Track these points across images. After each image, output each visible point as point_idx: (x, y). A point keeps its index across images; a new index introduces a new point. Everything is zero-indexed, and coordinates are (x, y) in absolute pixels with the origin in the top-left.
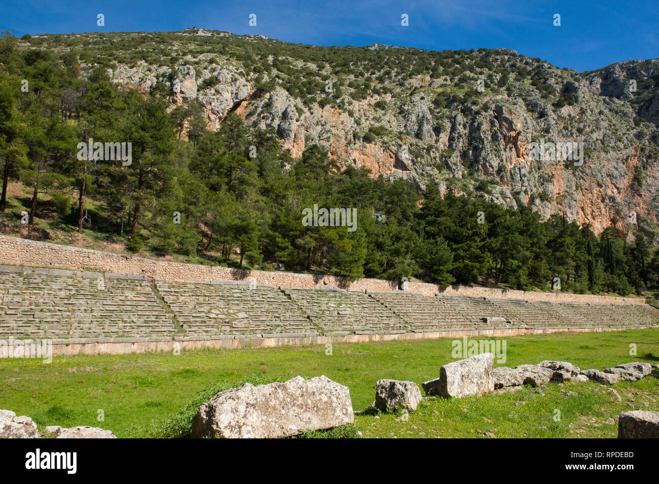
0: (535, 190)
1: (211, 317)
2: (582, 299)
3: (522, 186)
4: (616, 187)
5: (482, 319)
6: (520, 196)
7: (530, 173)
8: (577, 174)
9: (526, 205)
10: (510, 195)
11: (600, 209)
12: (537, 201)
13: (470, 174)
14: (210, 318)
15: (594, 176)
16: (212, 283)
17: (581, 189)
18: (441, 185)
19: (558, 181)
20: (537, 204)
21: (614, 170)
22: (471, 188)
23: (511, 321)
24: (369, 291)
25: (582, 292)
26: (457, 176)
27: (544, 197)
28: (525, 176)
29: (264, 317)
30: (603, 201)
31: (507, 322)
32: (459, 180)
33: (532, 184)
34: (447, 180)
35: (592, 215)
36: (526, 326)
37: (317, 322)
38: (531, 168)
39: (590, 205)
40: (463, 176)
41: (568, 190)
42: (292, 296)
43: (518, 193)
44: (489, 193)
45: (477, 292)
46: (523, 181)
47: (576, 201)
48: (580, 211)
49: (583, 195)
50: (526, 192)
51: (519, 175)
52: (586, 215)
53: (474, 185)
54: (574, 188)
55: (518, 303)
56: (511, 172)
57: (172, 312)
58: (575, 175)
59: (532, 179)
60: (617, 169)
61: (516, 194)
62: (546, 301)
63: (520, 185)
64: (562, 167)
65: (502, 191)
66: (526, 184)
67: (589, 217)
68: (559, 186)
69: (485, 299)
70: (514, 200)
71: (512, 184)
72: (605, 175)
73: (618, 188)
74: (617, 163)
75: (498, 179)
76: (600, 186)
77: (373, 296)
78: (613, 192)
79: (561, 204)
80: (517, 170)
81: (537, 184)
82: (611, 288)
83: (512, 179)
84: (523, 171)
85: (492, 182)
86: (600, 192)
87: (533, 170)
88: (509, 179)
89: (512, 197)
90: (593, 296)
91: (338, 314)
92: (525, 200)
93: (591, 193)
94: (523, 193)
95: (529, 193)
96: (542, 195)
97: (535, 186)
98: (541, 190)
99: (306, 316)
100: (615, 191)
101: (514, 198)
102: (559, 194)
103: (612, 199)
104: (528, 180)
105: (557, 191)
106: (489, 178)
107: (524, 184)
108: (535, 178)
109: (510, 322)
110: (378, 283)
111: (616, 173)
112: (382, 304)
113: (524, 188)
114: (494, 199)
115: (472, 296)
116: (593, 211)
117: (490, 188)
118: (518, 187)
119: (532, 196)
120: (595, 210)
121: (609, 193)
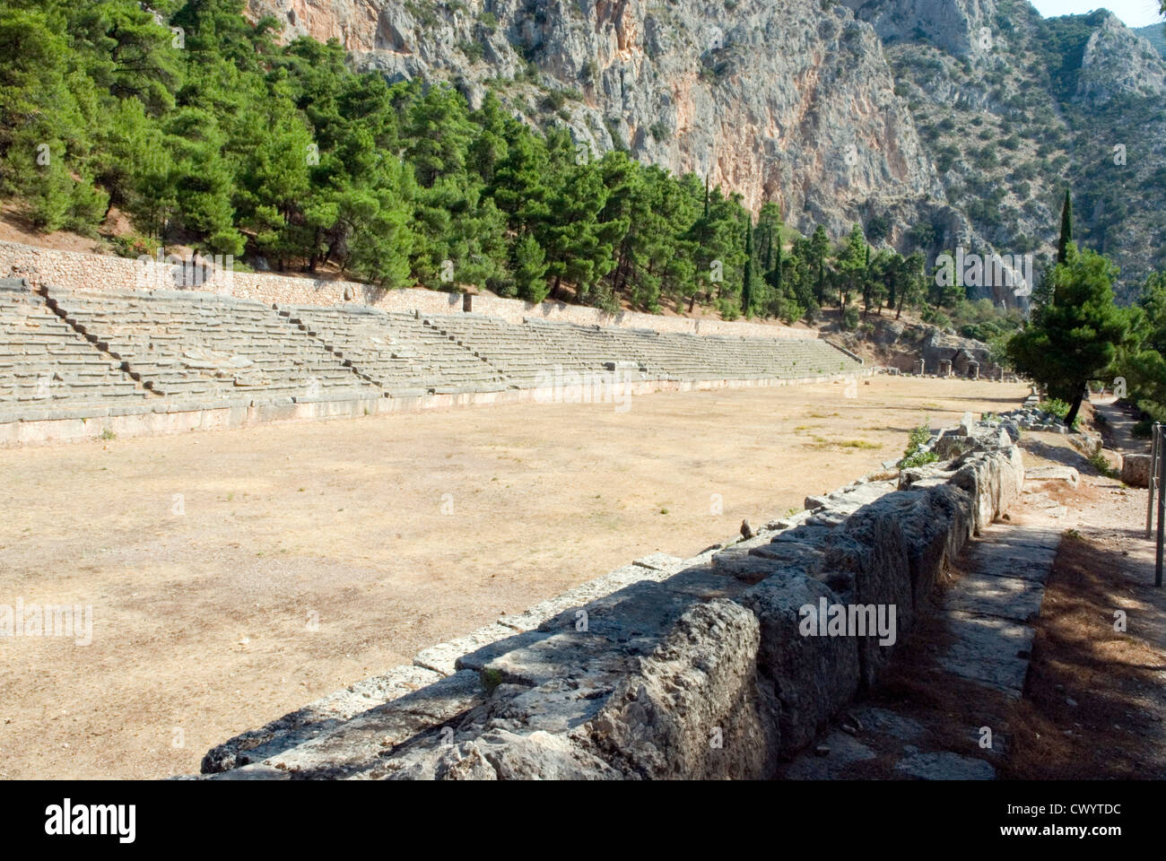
0: (645, 119)
1: (191, 365)
2: (734, 329)
3: (624, 108)
4: (778, 124)
5: (606, 365)
6: (620, 129)
7: (640, 81)
8: (717, 93)
9: (629, 148)
10: (602, 125)
11: (749, 163)
12: (649, 141)
13: (530, 74)
14: (187, 367)
15: (746, 100)
16: (154, 296)
17: (722, 123)
18: (476, 91)
19: (686, 103)
20: (649, 148)
21: (779, 92)
22: (533, 104)
23: (647, 367)
24: (423, 313)
25: (733, 318)
26: (504, 75)
27: (659, 133)
28: (630, 88)
29: (278, 364)
30: (755, 150)
31: (641, 370)
32: (508, 85)
33: (641, 106)
34: (487, 82)
35: (735, 172)
36: (667, 376)
37: (366, 373)
38: (641, 75)
39: (733, 156)
40: (517, 76)
41: (701, 123)
42: (303, 323)
43: (617, 122)
44: (565, 117)
45: (584, 315)
46: (626, 101)
47: (711, 145)
48: (717, 166)
49: (725, 136)
50: (630, 120)
51: (619, 86)
52: (725, 174)
53: (536, 97)
54: (711, 120)
55: (646, 335)
56: (605, 78)
57: (115, 356)
58: (714, 95)
59: (643, 95)
60: (783, 90)
61: (613, 123)
62: (686, 332)
63: (619, 105)
64: (695, 76)
65: (589, 115)
66: (631, 104)
67: (730, 178)
68: (688, 113)
69: (598, 328)
70: (609, 136)
71: (606, 103)
72: (763, 101)
73: (781, 128)
74: (785, 78)
75: (581, 90)
76: (752, 119)
77: (431, 322)
78: (772, 134)
79: (686, 150)
80: (617, 75)
81: (650, 105)
82: (772, 310)
83: (608, 93)
84: (628, 78)
85: (572, 97)
86: (752, 132)
87: (646, 76)
88: (602, 92)
89: (605, 130)
90: (748, 324)
91: (394, 356)
92: (627, 135)
93: (738, 132)
94: (624, 123)
95: (636, 124)
96: (658, 129)
97: (646, 111)
98: (656, 119)
99: (343, 361)
100: (776, 131)
101: (610, 131)
102: (684, 129)
103: (771, 146)
104: (636, 98)
105: (681, 124)
106: (564, 85)
107: (628, 105)
108: (647, 93)
109: (645, 370)
110: (432, 298)
111: (781, 98)
112: (452, 338)
113: (627, 114)
114: (575, 130)
115: (575, 322)
116: (737, 167)
117: (566, 107)
118: (617, 110)
119: (639, 129)
120: (741, 165)
121: (767, 135)
